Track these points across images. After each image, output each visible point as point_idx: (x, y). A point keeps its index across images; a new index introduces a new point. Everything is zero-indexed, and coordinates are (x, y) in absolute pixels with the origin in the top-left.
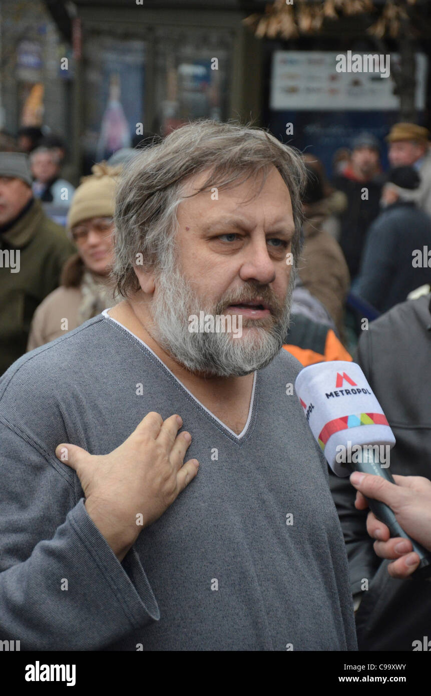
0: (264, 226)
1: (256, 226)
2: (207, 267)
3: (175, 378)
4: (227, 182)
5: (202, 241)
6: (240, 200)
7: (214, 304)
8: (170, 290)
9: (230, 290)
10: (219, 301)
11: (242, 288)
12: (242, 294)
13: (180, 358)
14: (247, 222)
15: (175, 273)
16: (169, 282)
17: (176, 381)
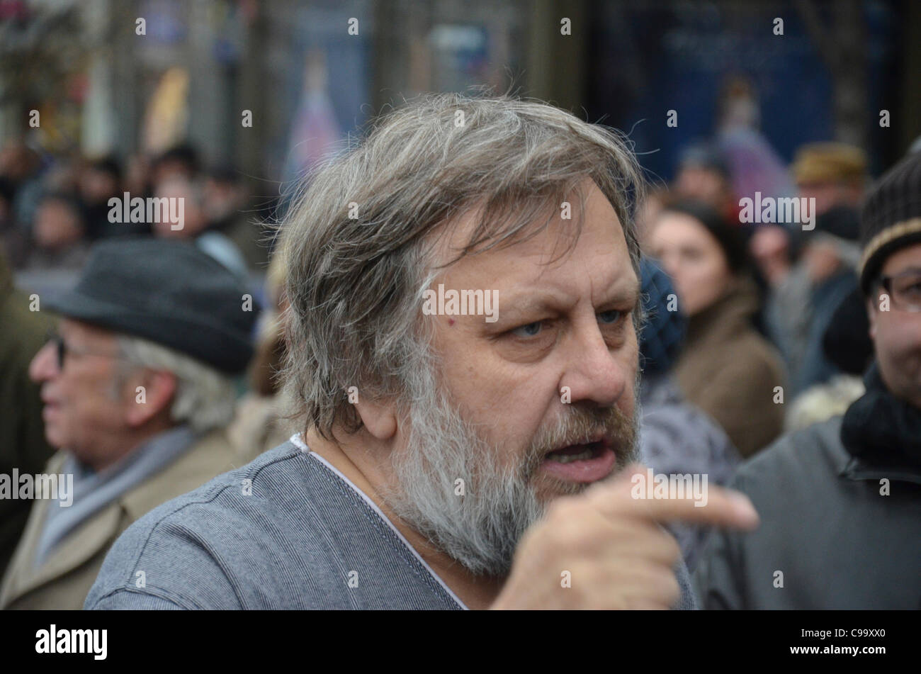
0: (592, 298)
1: (578, 301)
2: (502, 393)
3: (429, 569)
4: (513, 230)
5: (483, 341)
6: (545, 259)
7: (521, 458)
8: (434, 438)
9: (545, 426)
10: (528, 451)
11: (567, 418)
12: (569, 432)
13: (456, 553)
14: (562, 297)
15: (440, 406)
16: (431, 425)
17: (430, 575)
